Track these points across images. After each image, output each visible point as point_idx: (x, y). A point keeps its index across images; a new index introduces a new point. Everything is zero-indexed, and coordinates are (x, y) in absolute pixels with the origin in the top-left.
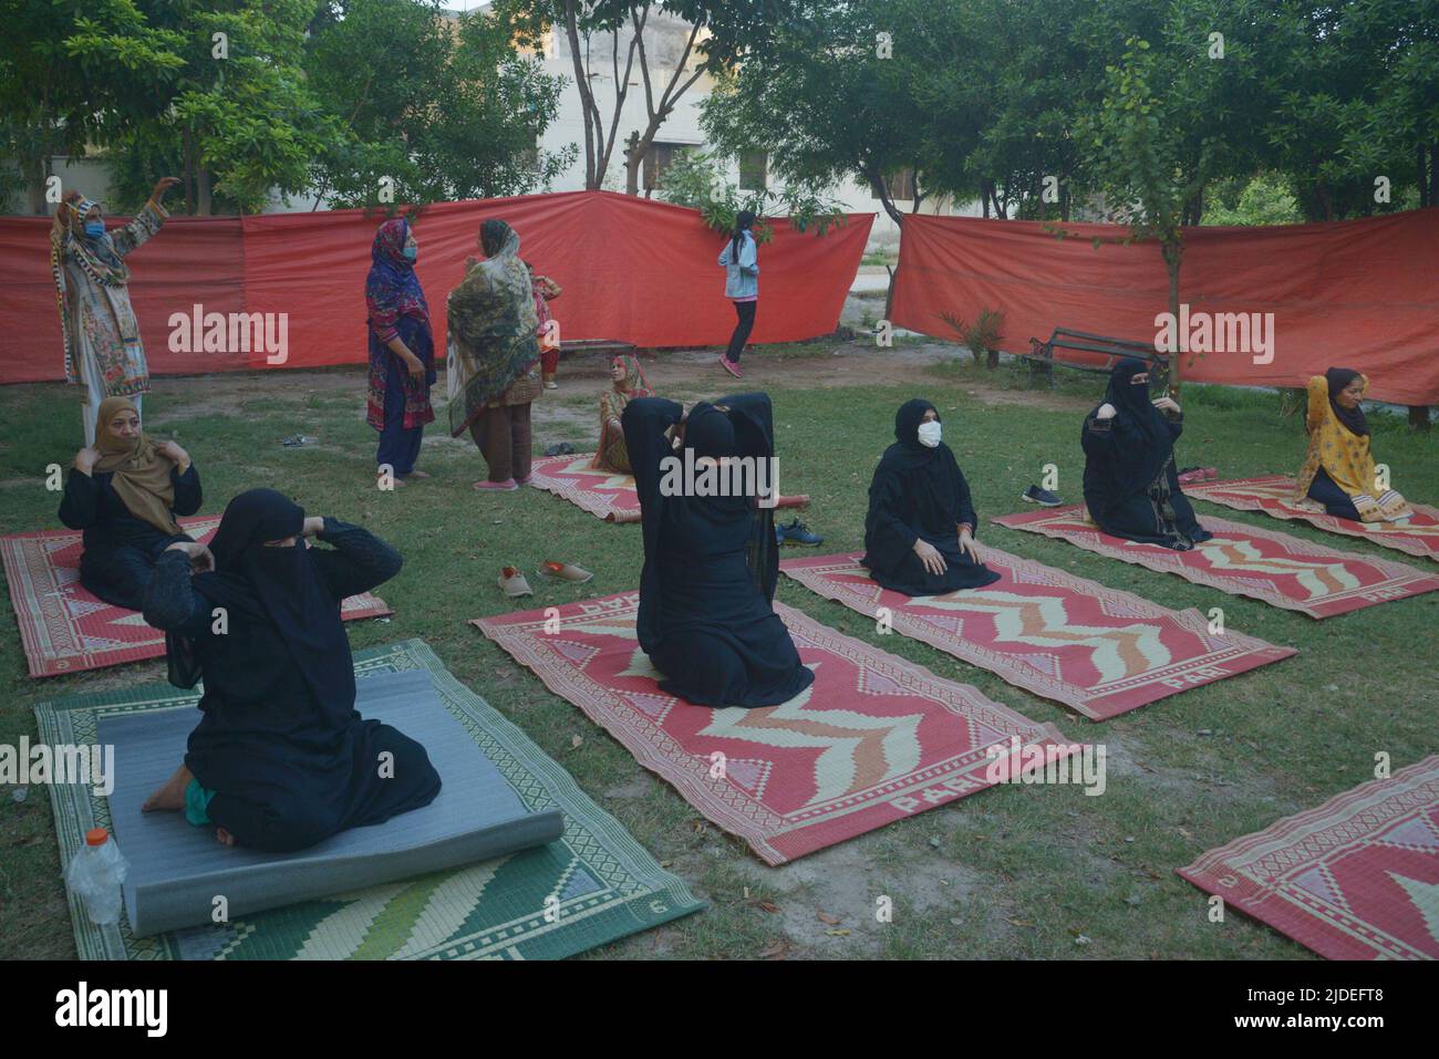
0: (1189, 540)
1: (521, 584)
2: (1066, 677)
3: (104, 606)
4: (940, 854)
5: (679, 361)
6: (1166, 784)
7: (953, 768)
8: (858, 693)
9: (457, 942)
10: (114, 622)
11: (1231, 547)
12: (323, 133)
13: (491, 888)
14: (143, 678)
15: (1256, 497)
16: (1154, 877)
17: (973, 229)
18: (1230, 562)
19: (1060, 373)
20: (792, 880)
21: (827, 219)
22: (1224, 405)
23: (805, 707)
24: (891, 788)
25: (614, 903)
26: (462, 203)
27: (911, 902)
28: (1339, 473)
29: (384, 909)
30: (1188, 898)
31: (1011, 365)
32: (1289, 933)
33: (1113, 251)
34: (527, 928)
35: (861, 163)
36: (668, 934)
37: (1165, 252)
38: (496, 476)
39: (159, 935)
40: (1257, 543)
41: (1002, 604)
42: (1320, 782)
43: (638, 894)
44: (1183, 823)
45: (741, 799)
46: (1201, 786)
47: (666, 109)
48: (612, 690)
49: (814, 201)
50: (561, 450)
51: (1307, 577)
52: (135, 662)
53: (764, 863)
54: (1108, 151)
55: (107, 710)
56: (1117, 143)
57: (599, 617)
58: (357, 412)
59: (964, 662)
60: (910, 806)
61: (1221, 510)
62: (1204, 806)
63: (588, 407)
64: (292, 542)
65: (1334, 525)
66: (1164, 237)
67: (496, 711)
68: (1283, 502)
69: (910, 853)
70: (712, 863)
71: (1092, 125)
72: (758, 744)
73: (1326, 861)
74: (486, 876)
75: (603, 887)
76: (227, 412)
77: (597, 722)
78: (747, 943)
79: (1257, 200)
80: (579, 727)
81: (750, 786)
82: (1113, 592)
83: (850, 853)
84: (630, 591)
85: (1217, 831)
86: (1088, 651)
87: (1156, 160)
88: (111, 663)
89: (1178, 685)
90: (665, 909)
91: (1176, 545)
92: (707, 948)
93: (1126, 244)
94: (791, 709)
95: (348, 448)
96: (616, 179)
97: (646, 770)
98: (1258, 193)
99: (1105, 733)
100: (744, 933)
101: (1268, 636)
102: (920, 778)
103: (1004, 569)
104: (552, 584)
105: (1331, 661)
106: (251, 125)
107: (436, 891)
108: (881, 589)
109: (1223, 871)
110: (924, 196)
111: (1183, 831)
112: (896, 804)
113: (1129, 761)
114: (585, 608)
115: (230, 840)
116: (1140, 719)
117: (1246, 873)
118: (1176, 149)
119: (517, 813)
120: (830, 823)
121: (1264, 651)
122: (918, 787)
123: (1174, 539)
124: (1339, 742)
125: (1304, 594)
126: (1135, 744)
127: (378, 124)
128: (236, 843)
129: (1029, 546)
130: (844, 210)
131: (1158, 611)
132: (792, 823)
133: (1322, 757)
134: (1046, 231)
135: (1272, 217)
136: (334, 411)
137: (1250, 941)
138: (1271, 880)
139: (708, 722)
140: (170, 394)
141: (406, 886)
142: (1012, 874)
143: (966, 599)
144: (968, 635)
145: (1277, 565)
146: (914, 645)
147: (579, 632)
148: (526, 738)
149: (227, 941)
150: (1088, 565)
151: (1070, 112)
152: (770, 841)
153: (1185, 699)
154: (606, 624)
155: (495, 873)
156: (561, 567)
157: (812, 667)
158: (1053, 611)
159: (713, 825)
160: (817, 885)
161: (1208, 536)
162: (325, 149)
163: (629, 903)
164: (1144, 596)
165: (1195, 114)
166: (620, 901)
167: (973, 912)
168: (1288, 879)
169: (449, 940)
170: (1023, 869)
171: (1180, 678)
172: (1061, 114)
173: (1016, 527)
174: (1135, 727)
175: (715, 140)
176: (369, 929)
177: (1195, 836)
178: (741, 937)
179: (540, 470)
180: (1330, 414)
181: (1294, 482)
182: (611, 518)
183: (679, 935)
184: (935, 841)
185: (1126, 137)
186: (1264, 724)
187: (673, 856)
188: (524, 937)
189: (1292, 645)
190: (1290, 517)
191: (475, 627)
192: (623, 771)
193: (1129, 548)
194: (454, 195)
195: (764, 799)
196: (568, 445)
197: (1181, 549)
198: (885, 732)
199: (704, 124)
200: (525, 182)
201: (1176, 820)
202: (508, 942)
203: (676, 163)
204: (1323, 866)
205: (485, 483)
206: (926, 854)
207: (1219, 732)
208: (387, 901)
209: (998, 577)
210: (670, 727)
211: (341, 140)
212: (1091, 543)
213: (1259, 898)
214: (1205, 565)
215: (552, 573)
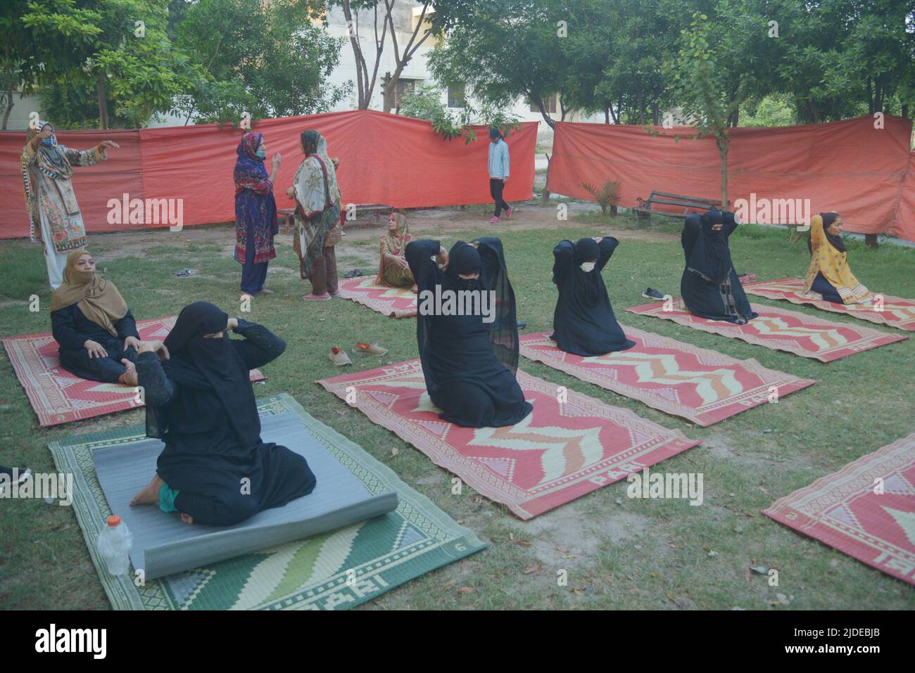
0: (744, 317)
1: (344, 358)
2: (683, 402)
3: (80, 380)
4: (623, 508)
5: (418, 216)
6: (749, 462)
7: (624, 458)
8: (560, 416)
9: (342, 574)
10: (89, 390)
11: (770, 322)
12: (190, 76)
13: (357, 541)
14: (114, 424)
15: (780, 291)
16: (749, 516)
17: (599, 131)
18: (771, 331)
19: (655, 219)
20: (537, 528)
21: (509, 126)
22: (756, 236)
23: (530, 426)
24: (588, 471)
25: (434, 546)
26: (279, 119)
27: (609, 537)
28: (830, 276)
29: (293, 557)
30: (770, 527)
31: (625, 215)
32: (830, 543)
33: (686, 143)
34: (384, 564)
35: (528, 91)
36: (468, 563)
37: (718, 143)
38: (317, 292)
39: (156, 580)
40: (785, 319)
41: (638, 360)
42: (838, 457)
43: (447, 540)
44: (761, 484)
45: (500, 482)
46: (768, 462)
47: (407, 58)
48: (411, 420)
49: (500, 115)
50: (355, 274)
51: (816, 338)
52: (107, 414)
53: (520, 519)
54: (684, 82)
55: (96, 445)
56: (688, 77)
57: (395, 376)
58: (221, 253)
59: (621, 395)
60: (602, 482)
61: (761, 299)
62: (772, 474)
63: (367, 246)
64: (221, 335)
65: (827, 306)
66: (717, 134)
67: (341, 435)
68: (797, 293)
69: (605, 509)
70: (487, 520)
71: (673, 66)
72: (505, 449)
73: (846, 502)
74: (352, 534)
75: (425, 537)
76: (137, 255)
77: (406, 441)
78: (516, 566)
79: (768, 110)
80: (394, 443)
81: (504, 474)
82: (704, 351)
83: (569, 510)
84: (413, 359)
85: (781, 488)
86: (693, 386)
87: (713, 87)
88: (92, 416)
89: (749, 404)
90: (465, 549)
91: (737, 321)
92: (493, 570)
93: (695, 139)
94: (522, 427)
95: (220, 276)
96: (377, 103)
97: (439, 467)
98: (768, 106)
99: (710, 434)
100: (514, 560)
101: (797, 373)
102: (605, 464)
103: (638, 339)
104: (363, 357)
105: (836, 386)
106: (145, 71)
107: (324, 544)
108: (565, 353)
109: (787, 510)
110: (568, 110)
111: (762, 489)
112: (593, 480)
113: (726, 450)
114: (386, 371)
115: (190, 520)
116: (729, 425)
117: (802, 511)
118: (724, 81)
119: (366, 496)
120: (556, 493)
121: (796, 383)
122: (605, 470)
123: (736, 318)
124: (845, 433)
125: (815, 348)
126: (728, 439)
127: (226, 69)
128: (195, 522)
129: (651, 323)
130: (520, 120)
131: (732, 361)
132: (533, 494)
133: (837, 442)
134: (646, 131)
135: (777, 121)
136: (206, 253)
137: (808, 549)
138: (816, 514)
139: (473, 437)
140: (96, 245)
141: (305, 543)
142: (666, 518)
143: (616, 358)
144: (621, 379)
145: (798, 331)
146: (589, 386)
147: (385, 386)
148: (363, 451)
149: (199, 581)
150: (687, 335)
151: (658, 58)
152: (521, 506)
153: (754, 412)
154: (401, 380)
155: (358, 532)
156: (368, 346)
157: (530, 401)
158: (669, 362)
159: (485, 498)
160: (553, 530)
161: (755, 315)
162: (194, 86)
163: (443, 546)
164: (722, 352)
165: (735, 59)
166: (437, 545)
167: (646, 541)
168: (827, 513)
169: (337, 573)
170: (673, 515)
171: (750, 400)
172: (653, 60)
173: (642, 313)
174: (727, 430)
175: (437, 77)
176: (287, 570)
177: (769, 491)
178: (512, 562)
179: (343, 287)
180: (825, 239)
181: (803, 281)
182: (393, 315)
183: (475, 563)
184: (619, 501)
185: (694, 74)
186: (802, 425)
187: (464, 517)
188: (383, 569)
189: (812, 378)
190: (802, 302)
191: (320, 385)
192: (425, 469)
193: (710, 324)
194: (274, 114)
195: (514, 480)
196: (358, 270)
197: (740, 323)
198: (580, 438)
199: (430, 67)
200: (320, 105)
201: (758, 483)
202: (374, 572)
203: (408, 91)
204: (845, 505)
205: (310, 296)
206: (614, 509)
207: (776, 430)
208: (295, 552)
209: (634, 344)
210: (450, 441)
211: (204, 80)
212: (687, 321)
213: (810, 525)
214: (755, 332)
215: (362, 350)
